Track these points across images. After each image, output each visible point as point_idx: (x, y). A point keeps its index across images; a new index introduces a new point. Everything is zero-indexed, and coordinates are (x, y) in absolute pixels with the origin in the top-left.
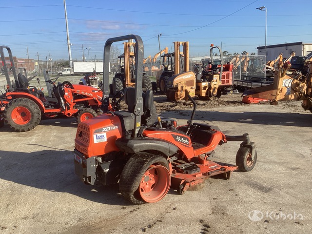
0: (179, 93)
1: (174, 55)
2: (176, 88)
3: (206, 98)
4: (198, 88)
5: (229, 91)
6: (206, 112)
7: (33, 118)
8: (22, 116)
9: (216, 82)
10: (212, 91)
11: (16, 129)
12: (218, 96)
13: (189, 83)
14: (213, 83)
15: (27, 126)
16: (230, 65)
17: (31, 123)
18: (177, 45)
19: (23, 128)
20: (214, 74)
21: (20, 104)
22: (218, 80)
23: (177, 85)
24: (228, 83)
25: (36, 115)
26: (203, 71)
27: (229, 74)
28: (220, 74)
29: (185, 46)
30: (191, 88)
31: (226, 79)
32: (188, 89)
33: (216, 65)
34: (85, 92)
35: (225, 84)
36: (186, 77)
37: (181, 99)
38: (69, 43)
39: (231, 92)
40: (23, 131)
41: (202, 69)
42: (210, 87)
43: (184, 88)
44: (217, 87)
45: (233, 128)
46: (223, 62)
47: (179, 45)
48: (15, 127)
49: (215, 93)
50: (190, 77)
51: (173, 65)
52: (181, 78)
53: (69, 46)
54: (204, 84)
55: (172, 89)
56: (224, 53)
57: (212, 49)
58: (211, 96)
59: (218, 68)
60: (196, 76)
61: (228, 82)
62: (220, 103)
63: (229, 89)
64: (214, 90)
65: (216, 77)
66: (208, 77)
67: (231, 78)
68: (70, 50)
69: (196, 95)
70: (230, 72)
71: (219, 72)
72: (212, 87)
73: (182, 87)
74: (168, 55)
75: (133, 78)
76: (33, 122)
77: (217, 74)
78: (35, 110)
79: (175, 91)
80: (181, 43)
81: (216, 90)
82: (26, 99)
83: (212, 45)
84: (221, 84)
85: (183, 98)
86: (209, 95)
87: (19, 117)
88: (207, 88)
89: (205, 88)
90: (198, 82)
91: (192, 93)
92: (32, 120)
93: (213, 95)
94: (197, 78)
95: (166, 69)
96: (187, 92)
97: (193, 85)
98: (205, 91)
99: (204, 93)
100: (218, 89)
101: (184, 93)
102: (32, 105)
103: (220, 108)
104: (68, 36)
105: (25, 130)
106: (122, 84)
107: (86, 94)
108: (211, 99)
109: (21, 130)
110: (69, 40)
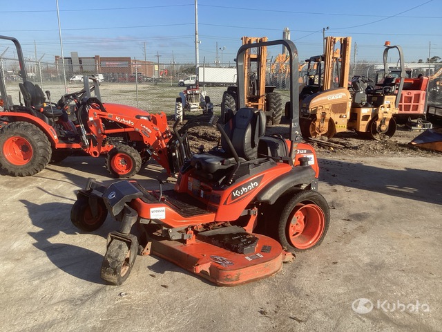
0: (317, 124)
1: (324, 58)
2: (314, 116)
3: (368, 136)
4: (354, 117)
5: (415, 125)
6: (349, 164)
7: (35, 156)
8: (22, 150)
9: (389, 108)
10: (378, 123)
11: (9, 171)
12: (390, 132)
13: (338, 108)
14: (381, 111)
15: (27, 168)
16: (422, 79)
17: (32, 164)
18: (330, 42)
19: (20, 171)
20: (387, 93)
21: (15, 131)
22: (393, 106)
23: (316, 111)
24: (416, 110)
25: (41, 151)
26: (368, 87)
27: (419, 95)
28: (396, 95)
29: (344, 44)
30: (341, 117)
31: (412, 104)
32: (336, 118)
33: (392, 79)
34: (121, 118)
35: (411, 112)
36: (333, 98)
37: (320, 134)
38: (197, 40)
39: (419, 127)
40: (21, 175)
41: (366, 84)
42: (375, 116)
43: (328, 117)
44: (390, 116)
45: (382, 207)
46: (404, 74)
47: (334, 43)
48: (8, 167)
49: (384, 128)
50: (340, 97)
51: (322, 76)
52: (324, 98)
53: (198, 44)
54: (365, 111)
55: (307, 116)
56: (434, 59)
57: (386, 50)
58: (375, 132)
59: (394, 85)
60: (353, 96)
61: (416, 108)
62: (387, 147)
63: (415, 121)
64: (383, 123)
65: (389, 100)
66: (375, 99)
67: (422, 102)
68: (198, 50)
69: (348, 128)
70: (422, 93)
71: (396, 92)
72: (380, 116)
73: (324, 114)
74: (315, 59)
75: (254, 94)
76: (35, 163)
77: (392, 94)
78: (40, 144)
79: (310, 122)
80: (338, 40)
81: (387, 123)
82: (26, 123)
83: (387, 43)
84: (397, 111)
85: (324, 133)
86: (372, 129)
87: (18, 151)
88: (370, 119)
89: (366, 118)
90: (355, 106)
91: (342, 125)
92: (34, 159)
93: (381, 131)
94: (354, 100)
95: (312, 81)
96: (332, 124)
97: (344, 111)
98: (366, 123)
99: (363, 127)
100: (391, 121)
101: (325, 125)
102: (33, 135)
103: (381, 159)
104: (197, 30)
105: (24, 175)
106: (235, 104)
107: (123, 121)
108: (377, 137)
109: (16, 174)
110: (197, 36)
